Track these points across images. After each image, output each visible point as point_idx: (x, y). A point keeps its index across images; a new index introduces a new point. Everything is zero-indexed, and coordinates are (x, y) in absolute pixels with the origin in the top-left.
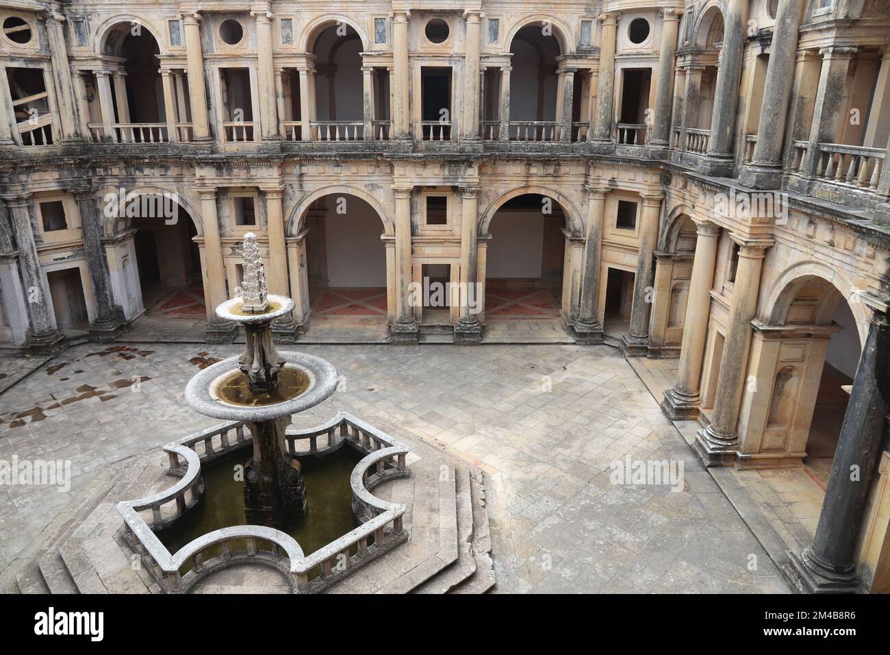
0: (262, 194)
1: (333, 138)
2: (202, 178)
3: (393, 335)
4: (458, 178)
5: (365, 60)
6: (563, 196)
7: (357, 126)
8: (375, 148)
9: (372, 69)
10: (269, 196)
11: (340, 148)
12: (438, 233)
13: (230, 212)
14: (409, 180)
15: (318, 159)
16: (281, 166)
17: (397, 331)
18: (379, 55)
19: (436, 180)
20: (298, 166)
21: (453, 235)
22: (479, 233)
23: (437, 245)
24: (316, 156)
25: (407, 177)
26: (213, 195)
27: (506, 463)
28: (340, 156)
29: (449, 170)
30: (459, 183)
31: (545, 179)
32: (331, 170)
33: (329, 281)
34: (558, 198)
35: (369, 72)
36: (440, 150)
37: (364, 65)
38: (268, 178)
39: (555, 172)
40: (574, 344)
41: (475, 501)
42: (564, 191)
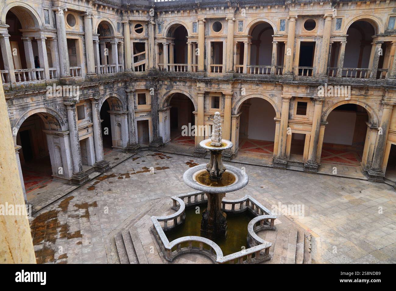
0: (223, 95)
1: (257, 73)
2: (199, 87)
3: (275, 164)
4: (314, 94)
5: (274, 38)
6: (369, 106)
7: (268, 68)
8: (275, 78)
9: (277, 43)
10: (226, 97)
11: (259, 77)
12: (301, 119)
13: (209, 102)
14: (290, 94)
15: (249, 82)
16: (233, 84)
17: (277, 162)
18: (281, 36)
19: (303, 94)
20: (240, 85)
21: (309, 121)
22: (322, 120)
23: (300, 124)
24: (248, 80)
25: (289, 92)
26: (203, 95)
27: (323, 234)
28: (259, 81)
29: (310, 90)
30: (314, 96)
31: (359, 97)
32: (254, 87)
33: (248, 136)
34: (366, 107)
35: (276, 44)
36: (306, 80)
37: (274, 41)
38: (227, 89)
39: (365, 93)
40: (367, 180)
41: (306, 249)
42: (369, 103)
